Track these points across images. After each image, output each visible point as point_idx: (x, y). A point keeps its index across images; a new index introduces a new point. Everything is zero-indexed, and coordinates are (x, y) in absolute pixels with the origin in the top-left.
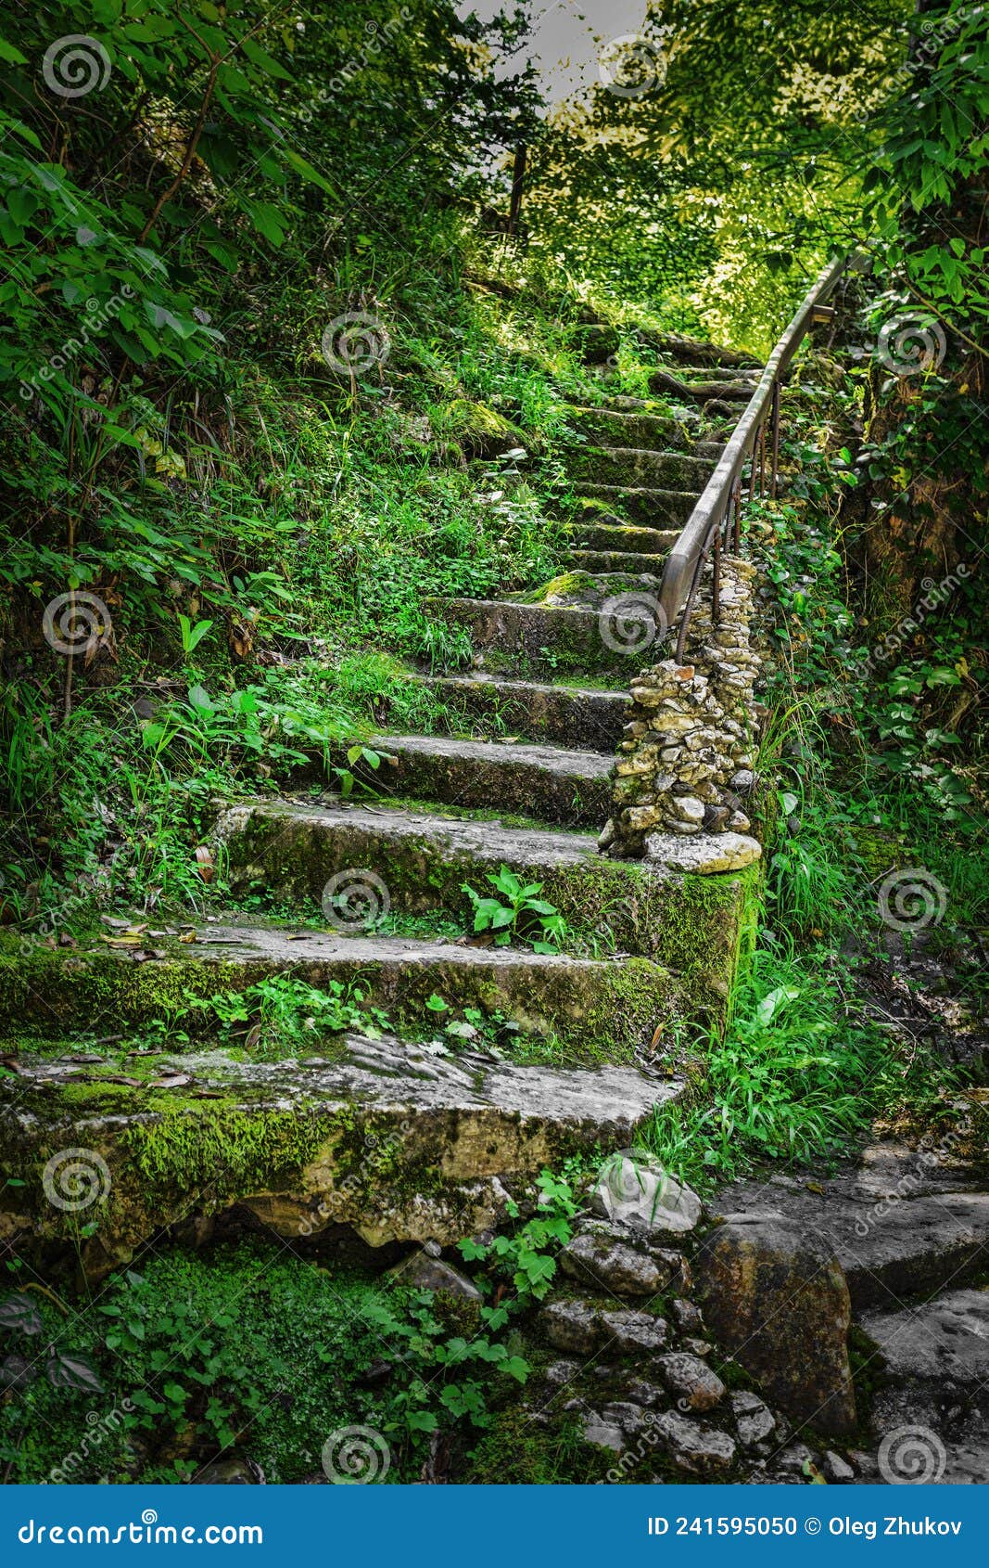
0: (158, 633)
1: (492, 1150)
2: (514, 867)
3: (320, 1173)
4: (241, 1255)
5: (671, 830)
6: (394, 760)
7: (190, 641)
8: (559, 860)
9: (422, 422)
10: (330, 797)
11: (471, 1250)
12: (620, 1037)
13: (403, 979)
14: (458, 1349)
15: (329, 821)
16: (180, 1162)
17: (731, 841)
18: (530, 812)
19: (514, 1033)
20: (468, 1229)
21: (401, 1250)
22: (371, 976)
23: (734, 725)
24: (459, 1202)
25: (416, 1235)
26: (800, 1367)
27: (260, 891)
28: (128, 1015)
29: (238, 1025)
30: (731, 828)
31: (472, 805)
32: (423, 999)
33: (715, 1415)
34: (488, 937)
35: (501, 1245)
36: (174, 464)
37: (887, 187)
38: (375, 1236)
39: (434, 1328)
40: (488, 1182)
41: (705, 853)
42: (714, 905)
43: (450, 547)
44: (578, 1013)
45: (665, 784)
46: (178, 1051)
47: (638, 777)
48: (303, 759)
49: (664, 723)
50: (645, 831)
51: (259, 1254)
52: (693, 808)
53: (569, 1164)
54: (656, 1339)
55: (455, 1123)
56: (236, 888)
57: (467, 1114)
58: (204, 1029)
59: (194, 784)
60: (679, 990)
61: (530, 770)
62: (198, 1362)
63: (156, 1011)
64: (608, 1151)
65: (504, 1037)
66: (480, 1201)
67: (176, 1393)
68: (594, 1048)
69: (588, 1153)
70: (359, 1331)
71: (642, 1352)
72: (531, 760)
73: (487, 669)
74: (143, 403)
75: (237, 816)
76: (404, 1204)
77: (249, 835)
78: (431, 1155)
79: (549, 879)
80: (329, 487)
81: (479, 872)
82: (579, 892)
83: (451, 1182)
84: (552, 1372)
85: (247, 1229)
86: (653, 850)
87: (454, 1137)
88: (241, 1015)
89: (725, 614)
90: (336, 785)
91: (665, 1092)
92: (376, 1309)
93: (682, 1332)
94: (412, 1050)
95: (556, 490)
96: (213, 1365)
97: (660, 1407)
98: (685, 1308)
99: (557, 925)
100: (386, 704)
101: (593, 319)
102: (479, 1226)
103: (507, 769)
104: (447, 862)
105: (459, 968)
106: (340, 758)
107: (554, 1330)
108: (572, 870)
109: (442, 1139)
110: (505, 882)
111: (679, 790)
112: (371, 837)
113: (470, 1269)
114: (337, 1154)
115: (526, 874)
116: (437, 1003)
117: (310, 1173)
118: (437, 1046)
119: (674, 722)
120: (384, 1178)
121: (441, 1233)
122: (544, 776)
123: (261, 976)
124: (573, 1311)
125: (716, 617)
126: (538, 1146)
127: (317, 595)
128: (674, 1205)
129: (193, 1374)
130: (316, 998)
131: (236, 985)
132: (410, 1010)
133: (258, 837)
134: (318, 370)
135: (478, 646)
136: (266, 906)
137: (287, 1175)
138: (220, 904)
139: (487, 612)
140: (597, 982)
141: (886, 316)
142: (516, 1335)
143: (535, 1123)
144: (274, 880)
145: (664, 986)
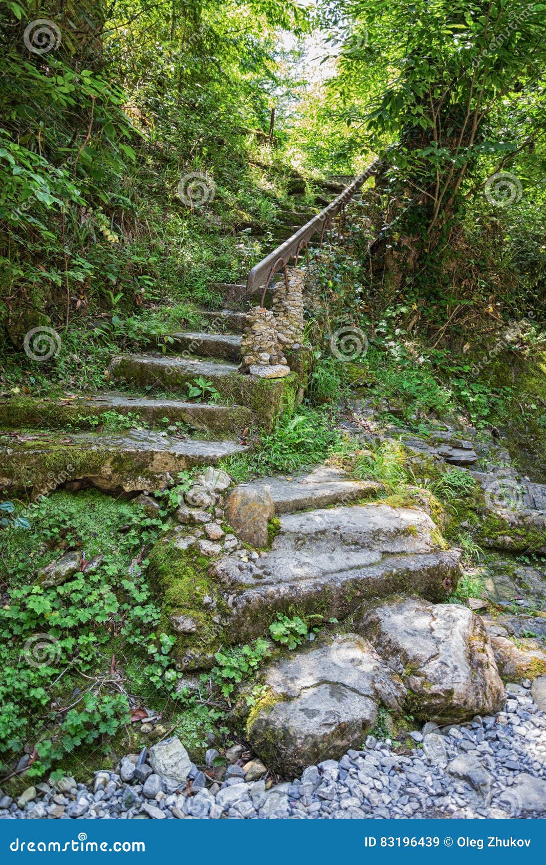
0: (104, 298)
1: (166, 464)
2: (204, 376)
3: (107, 469)
4: (87, 494)
5: (258, 363)
6: (180, 341)
7: (115, 301)
8: (219, 374)
9: (219, 218)
10: (159, 353)
11: (158, 493)
12: (233, 432)
13: (154, 412)
14: (149, 522)
15: (146, 361)
16: (58, 464)
17: (279, 367)
18: (225, 359)
19: (194, 430)
20: (157, 487)
21: (136, 494)
22: (143, 411)
23: (293, 328)
24: (154, 480)
25: (139, 489)
26: (249, 528)
27: (124, 385)
28: (60, 422)
29: (96, 426)
30: (280, 363)
31: (206, 356)
32: (161, 418)
33: (220, 540)
34: (192, 400)
35: (166, 492)
36: (113, 237)
37: (376, 128)
38: (127, 489)
39: (142, 515)
40: (165, 474)
41: (269, 372)
42: (267, 389)
43: (222, 265)
44: (218, 424)
45: (256, 348)
46: (75, 433)
47: (248, 345)
48: (149, 341)
49: (256, 327)
50: (249, 365)
51: (92, 494)
52: (265, 356)
53: (193, 469)
54: (207, 520)
55: (152, 455)
56: (117, 384)
57: (157, 453)
58: (85, 427)
59: (107, 350)
60: (254, 417)
61: (225, 344)
62: (64, 522)
63: (69, 421)
64: (207, 465)
65: (191, 432)
66: (161, 479)
67: (56, 530)
68: (223, 435)
69: (200, 466)
70: (121, 516)
71: (202, 523)
72: (225, 340)
73: (228, 309)
74: (102, 216)
75: (117, 360)
76: (135, 479)
77: (121, 366)
78: (145, 465)
79: (215, 380)
80: (178, 244)
81: (191, 378)
82: (225, 385)
83: (152, 473)
84: (176, 529)
85: (91, 486)
86: (251, 371)
87: (153, 460)
88: (96, 423)
89: (290, 289)
90: (160, 349)
91: (241, 449)
92: (125, 510)
93: (216, 517)
94: (151, 434)
95: (268, 242)
96: (69, 523)
97: (202, 537)
98: (218, 511)
99: (216, 395)
100: (186, 321)
101: (298, 176)
102: (161, 486)
103: (217, 344)
104: (183, 374)
105: (175, 409)
106: (162, 341)
107: (179, 517)
108: (223, 377)
109: (148, 460)
110: (201, 382)
111: (261, 350)
112: (158, 367)
113: (158, 499)
114: (112, 463)
115: (207, 378)
116: (166, 420)
117: (104, 469)
118: (164, 433)
119: (259, 327)
120: (129, 471)
121: (148, 488)
122: (230, 346)
123: (106, 411)
124: (186, 511)
125: (287, 290)
126: (182, 463)
127: (169, 283)
128: (222, 482)
129: (62, 526)
130: (121, 417)
131: (96, 413)
132: (157, 422)
133: (125, 367)
134: (176, 201)
135: (226, 300)
136: (127, 389)
137: (96, 469)
138: (112, 388)
139: (229, 288)
140: (225, 414)
141: (393, 176)
142: (170, 519)
143: (181, 456)
144: (129, 381)
145: (249, 415)
